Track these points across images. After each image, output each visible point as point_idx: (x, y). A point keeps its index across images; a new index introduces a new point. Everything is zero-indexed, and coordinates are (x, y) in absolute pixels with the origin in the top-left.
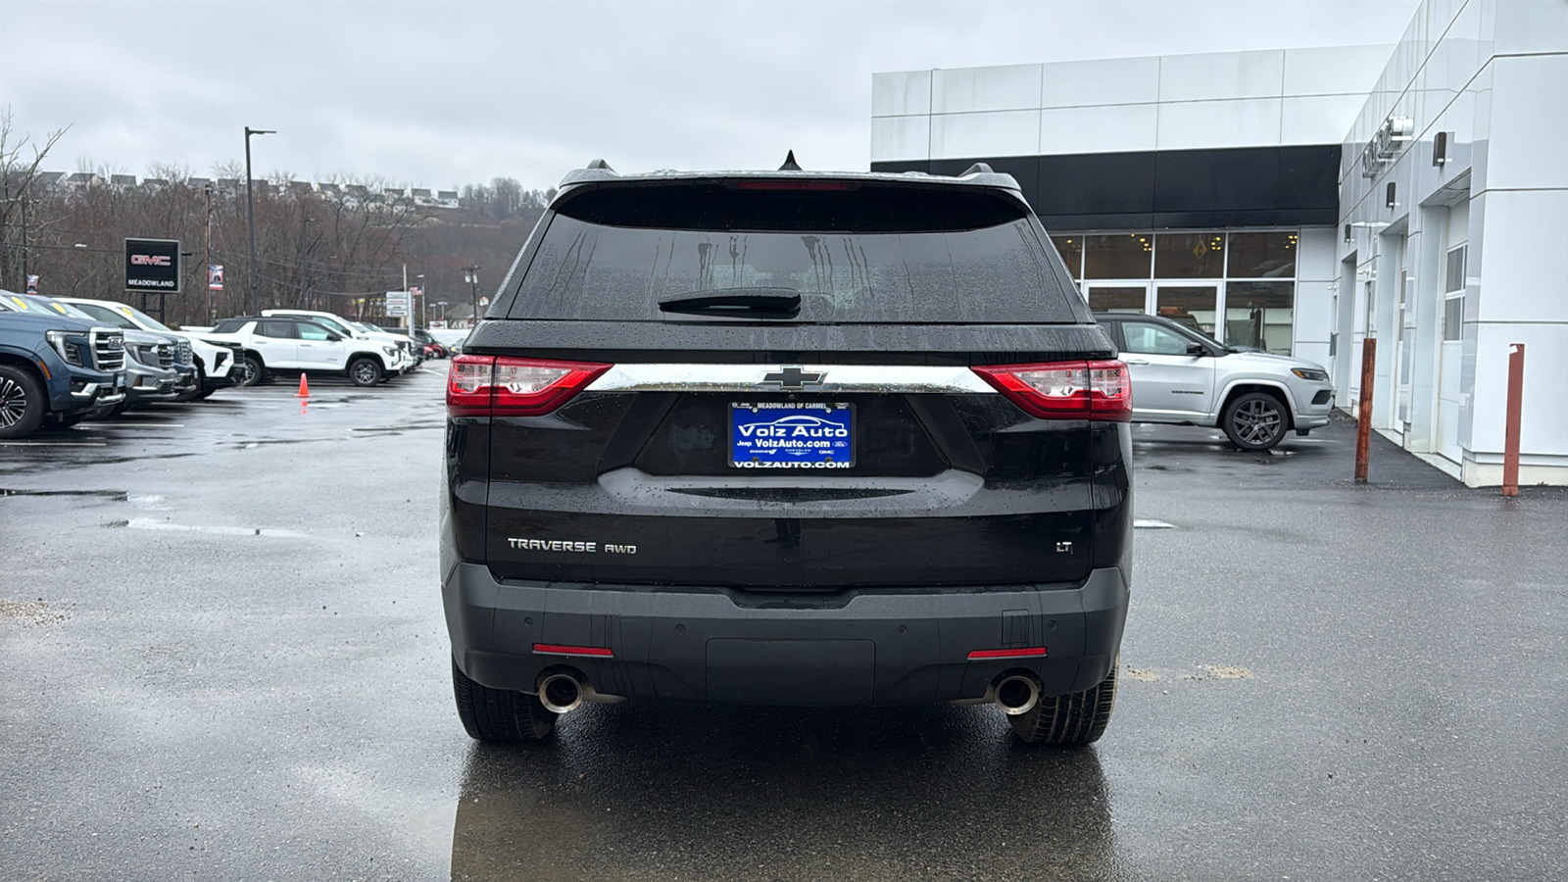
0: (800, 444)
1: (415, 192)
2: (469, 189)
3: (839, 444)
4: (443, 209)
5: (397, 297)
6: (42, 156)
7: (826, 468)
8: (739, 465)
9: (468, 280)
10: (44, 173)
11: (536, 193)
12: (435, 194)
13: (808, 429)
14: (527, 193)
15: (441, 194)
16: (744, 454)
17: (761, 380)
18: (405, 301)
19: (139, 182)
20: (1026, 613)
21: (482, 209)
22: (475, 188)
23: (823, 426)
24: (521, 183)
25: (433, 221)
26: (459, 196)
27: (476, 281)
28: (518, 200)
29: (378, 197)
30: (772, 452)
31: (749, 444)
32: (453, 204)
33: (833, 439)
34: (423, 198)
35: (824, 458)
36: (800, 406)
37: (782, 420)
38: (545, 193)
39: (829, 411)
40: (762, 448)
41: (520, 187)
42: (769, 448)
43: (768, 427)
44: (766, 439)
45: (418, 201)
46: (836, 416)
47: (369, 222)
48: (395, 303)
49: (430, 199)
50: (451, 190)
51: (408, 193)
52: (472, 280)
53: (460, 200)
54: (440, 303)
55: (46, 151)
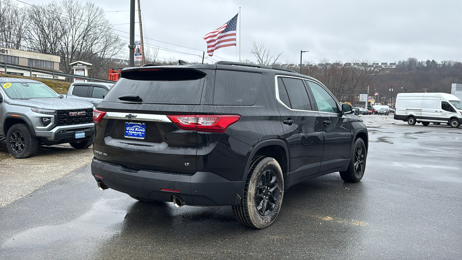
0: (136, 133)
1: (382, 64)
2: (400, 62)
3: (143, 133)
4: (391, 68)
5: (363, 96)
6: (276, 60)
7: (140, 139)
8: (125, 137)
9: (390, 90)
10: (283, 65)
11: (422, 62)
12: (388, 64)
13: (138, 129)
14: (419, 62)
15: (390, 64)
16: (127, 135)
17: (124, 116)
18: (365, 97)
19: (305, 65)
20: (174, 180)
21: (403, 68)
22: (402, 61)
23: (141, 128)
24: (417, 59)
25: (386, 72)
26: (396, 64)
27: (392, 91)
28: (416, 64)
29: (370, 66)
30: (131, 134)
31: (128, 132)
32: (394, 67)
33: (142, 132)
34: (384, 65)
35: (140, 137)
36: (136, 123)
37: (134, 127)
38: (426, 61)
39: (141, 125)
40: (130, 133)
41: (417, 60)
42: (131, 133)
43: (131, 128)
44: (131, 131)
45: (383, 66)
46: (143, 126)
47: (363, 73)
48: (362, 97)
49: (387, 66)
50: (394, 63)
51: (380, 64)
52: (391, 90)
53: (396, 65)
54: (383, 97)
55: (277, 59)
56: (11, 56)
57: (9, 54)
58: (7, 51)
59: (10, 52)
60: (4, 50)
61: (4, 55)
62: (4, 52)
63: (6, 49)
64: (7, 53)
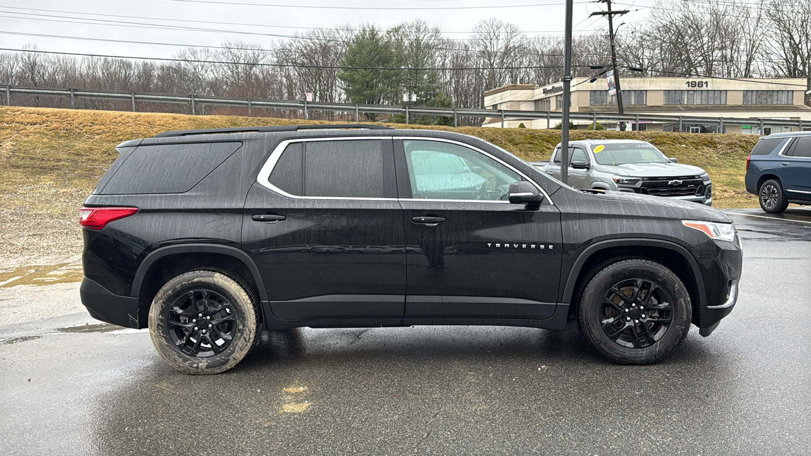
56: (714, 91)
57: (710, 88)
58: (706, 83)
59: (713, 84)
60: (702, 82)
61: (702, 91)
62: (702, 86)
63: (704, 80)
64: (707, 86)
